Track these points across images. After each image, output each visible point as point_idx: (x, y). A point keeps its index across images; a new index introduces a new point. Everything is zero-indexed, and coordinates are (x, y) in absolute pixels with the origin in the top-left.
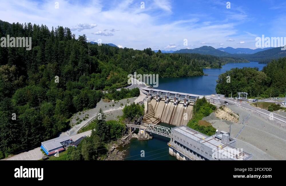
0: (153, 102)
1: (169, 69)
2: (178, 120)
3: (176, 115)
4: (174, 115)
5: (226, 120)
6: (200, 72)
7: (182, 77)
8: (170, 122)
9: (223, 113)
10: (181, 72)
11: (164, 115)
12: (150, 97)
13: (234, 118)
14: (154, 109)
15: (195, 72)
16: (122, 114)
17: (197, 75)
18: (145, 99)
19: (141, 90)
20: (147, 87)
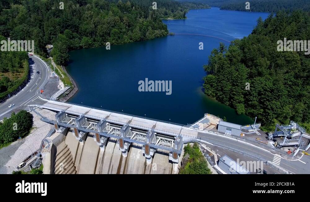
0: (72, 140)
1: (115, 30)
6: (163, 31)
7: (138, 41)
10: (137, 33)
12: (60, 131)
17: (160, 35)
18: (48, 138)
19: (36, 113)
20: (59, 94)
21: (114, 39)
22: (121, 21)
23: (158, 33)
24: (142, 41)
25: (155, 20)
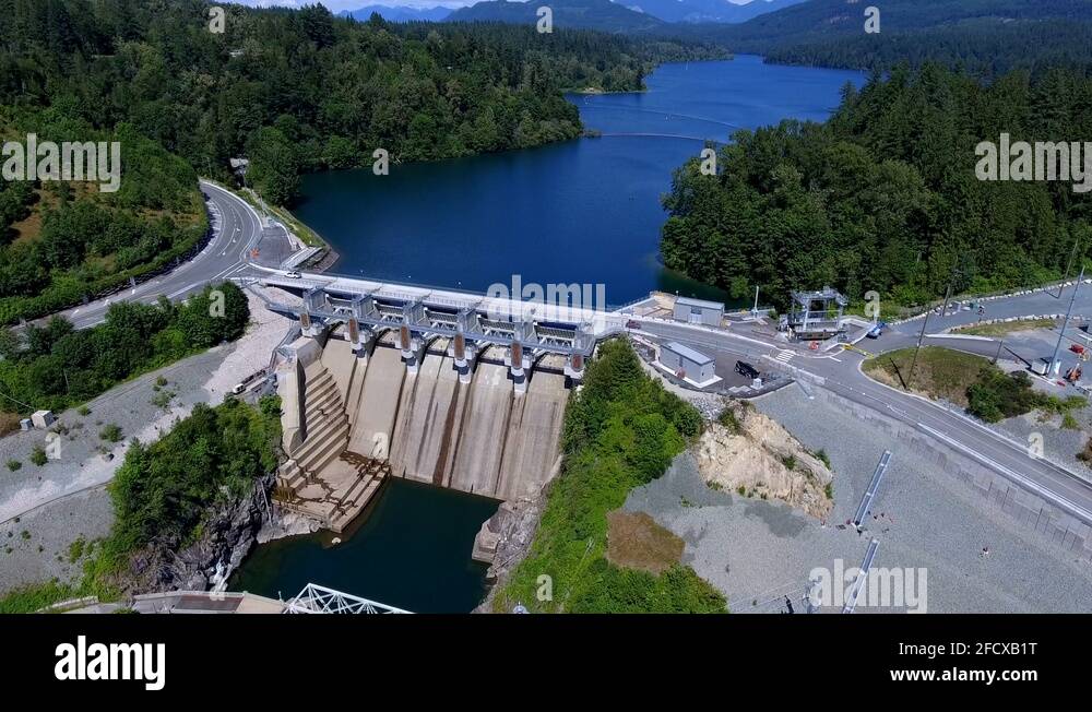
0: (339, 358)
1: (422, 117)
2: (484, 461)
3: (469, 431)
4: (461, 430)
5: (764, 497)
6: (566, 123)
7: (491, 152)
8: (438, 475)
9: (741, 457)
10: (486, 127)
11: (405, 436)
12: (314, 330)
13: (809, 487)
14: (343, 399)
15: (547, 125)
16: (104, 520)
17: (556, 135)
18: (286, 346)
19: (255, 293)
20: (300, 260)
21: (420, 144)
22: (440, 94)
23: (552, 129)
24: (501, 152)
25: (542, 90)
